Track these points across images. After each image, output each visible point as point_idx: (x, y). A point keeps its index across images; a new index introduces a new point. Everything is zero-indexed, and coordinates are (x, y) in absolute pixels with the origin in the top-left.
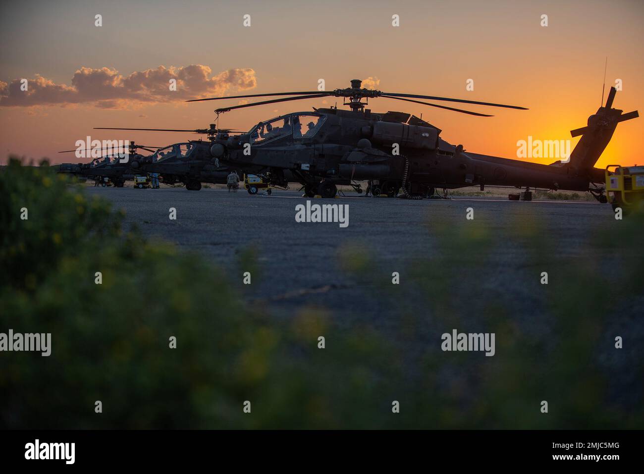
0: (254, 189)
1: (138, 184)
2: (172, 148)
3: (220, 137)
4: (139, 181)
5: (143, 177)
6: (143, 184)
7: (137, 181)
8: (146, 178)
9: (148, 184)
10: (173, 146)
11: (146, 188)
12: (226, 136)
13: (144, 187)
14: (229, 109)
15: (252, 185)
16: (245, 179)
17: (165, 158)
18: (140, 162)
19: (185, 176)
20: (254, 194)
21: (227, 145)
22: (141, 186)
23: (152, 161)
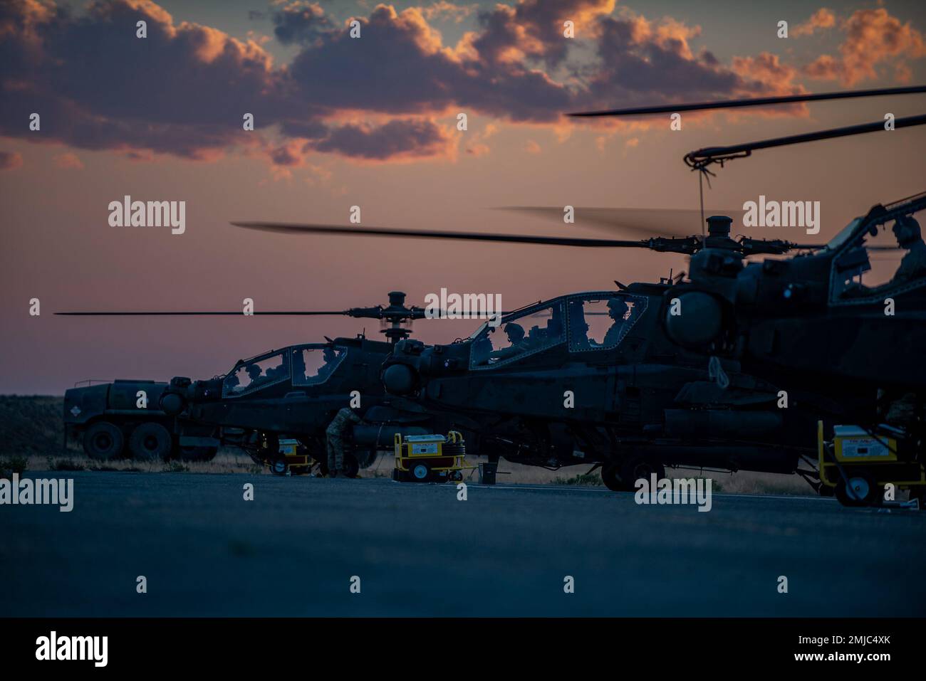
0: (860, 487)
1: (411, 463)
2: (548, 312)
3: (705, 265)
4: (415, 451)
5: (433, 438)
6: (429, 462)
7: (405, 451)
8: (443, 438)
9: (450, 463)
10: (554, 304)
11: (443, 480)
12: (729, 261)
13: (433, 478)
14: (748, 149)
15: (855, 470)
16: (822, 443)
17: (520, 352)
18: (417, 366)
19: (601, 430)
20: (859, 503)
21: (732, 300)
22: (421, 471)
23: (467, 362)
